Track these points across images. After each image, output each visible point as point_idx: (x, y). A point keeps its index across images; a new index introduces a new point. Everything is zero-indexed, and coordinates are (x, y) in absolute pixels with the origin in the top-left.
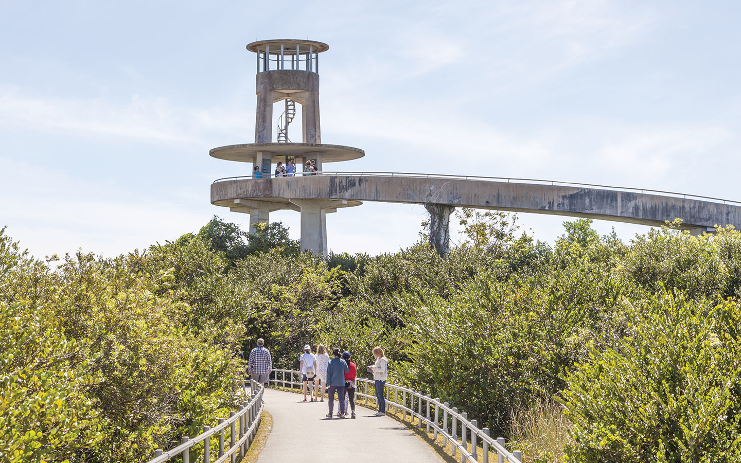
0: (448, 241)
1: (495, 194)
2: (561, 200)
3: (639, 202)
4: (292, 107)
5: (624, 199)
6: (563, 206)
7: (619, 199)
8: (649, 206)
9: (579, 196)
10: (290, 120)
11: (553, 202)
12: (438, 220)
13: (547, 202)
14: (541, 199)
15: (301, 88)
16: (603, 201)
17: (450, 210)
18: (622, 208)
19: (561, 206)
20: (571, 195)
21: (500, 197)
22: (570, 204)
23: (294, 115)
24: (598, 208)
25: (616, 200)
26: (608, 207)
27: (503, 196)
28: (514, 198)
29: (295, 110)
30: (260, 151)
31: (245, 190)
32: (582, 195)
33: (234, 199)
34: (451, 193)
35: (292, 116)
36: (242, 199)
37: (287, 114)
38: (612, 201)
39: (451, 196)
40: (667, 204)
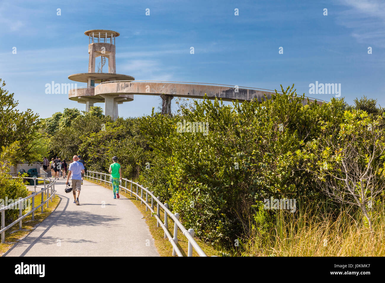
0: (170, 112)
1: (192, 90)
2: (222, 93)
3: (257, 94)
4: (104, 59)
5: (250, 93)
6: (223, 96)
7: (248, 93)
8: (261, 96)
9: (230, 91)
10: (103, 65)
11: (218, 94)
12: (166, 102)
13: (216, 94)
14: (213, 92)
15: (107, 51)
16: (241, 94)
17: (171, 98)
18: (249, 97)
19: (222, 95)
20: (227, 90)
21: (194, 91)
22: (226, 94)
23: (105, 62)
24: (238, 97)
25: (247, 93)
26: (243, 96)
27: (196, 91)
28: (201, 92)
29: (105, 61)
30: (90, 77)
31: (83, 93)
32: (231, 91)
33: (78, 97)
34: (172, 90)
35: (104, 63)
36: (81, 97)
37: (102, 62)
38: (245, 93)
39: (172, 91)
40: (269, 95)
